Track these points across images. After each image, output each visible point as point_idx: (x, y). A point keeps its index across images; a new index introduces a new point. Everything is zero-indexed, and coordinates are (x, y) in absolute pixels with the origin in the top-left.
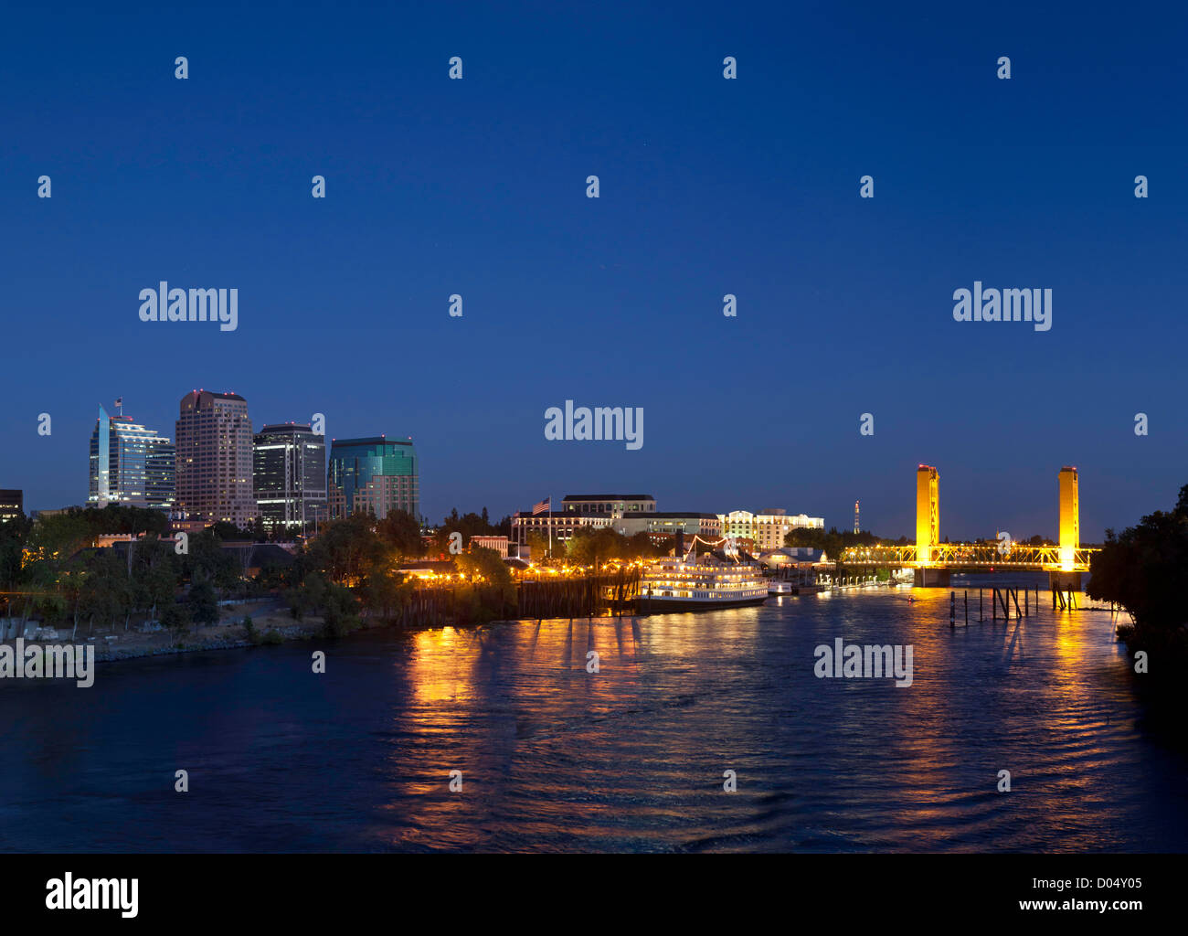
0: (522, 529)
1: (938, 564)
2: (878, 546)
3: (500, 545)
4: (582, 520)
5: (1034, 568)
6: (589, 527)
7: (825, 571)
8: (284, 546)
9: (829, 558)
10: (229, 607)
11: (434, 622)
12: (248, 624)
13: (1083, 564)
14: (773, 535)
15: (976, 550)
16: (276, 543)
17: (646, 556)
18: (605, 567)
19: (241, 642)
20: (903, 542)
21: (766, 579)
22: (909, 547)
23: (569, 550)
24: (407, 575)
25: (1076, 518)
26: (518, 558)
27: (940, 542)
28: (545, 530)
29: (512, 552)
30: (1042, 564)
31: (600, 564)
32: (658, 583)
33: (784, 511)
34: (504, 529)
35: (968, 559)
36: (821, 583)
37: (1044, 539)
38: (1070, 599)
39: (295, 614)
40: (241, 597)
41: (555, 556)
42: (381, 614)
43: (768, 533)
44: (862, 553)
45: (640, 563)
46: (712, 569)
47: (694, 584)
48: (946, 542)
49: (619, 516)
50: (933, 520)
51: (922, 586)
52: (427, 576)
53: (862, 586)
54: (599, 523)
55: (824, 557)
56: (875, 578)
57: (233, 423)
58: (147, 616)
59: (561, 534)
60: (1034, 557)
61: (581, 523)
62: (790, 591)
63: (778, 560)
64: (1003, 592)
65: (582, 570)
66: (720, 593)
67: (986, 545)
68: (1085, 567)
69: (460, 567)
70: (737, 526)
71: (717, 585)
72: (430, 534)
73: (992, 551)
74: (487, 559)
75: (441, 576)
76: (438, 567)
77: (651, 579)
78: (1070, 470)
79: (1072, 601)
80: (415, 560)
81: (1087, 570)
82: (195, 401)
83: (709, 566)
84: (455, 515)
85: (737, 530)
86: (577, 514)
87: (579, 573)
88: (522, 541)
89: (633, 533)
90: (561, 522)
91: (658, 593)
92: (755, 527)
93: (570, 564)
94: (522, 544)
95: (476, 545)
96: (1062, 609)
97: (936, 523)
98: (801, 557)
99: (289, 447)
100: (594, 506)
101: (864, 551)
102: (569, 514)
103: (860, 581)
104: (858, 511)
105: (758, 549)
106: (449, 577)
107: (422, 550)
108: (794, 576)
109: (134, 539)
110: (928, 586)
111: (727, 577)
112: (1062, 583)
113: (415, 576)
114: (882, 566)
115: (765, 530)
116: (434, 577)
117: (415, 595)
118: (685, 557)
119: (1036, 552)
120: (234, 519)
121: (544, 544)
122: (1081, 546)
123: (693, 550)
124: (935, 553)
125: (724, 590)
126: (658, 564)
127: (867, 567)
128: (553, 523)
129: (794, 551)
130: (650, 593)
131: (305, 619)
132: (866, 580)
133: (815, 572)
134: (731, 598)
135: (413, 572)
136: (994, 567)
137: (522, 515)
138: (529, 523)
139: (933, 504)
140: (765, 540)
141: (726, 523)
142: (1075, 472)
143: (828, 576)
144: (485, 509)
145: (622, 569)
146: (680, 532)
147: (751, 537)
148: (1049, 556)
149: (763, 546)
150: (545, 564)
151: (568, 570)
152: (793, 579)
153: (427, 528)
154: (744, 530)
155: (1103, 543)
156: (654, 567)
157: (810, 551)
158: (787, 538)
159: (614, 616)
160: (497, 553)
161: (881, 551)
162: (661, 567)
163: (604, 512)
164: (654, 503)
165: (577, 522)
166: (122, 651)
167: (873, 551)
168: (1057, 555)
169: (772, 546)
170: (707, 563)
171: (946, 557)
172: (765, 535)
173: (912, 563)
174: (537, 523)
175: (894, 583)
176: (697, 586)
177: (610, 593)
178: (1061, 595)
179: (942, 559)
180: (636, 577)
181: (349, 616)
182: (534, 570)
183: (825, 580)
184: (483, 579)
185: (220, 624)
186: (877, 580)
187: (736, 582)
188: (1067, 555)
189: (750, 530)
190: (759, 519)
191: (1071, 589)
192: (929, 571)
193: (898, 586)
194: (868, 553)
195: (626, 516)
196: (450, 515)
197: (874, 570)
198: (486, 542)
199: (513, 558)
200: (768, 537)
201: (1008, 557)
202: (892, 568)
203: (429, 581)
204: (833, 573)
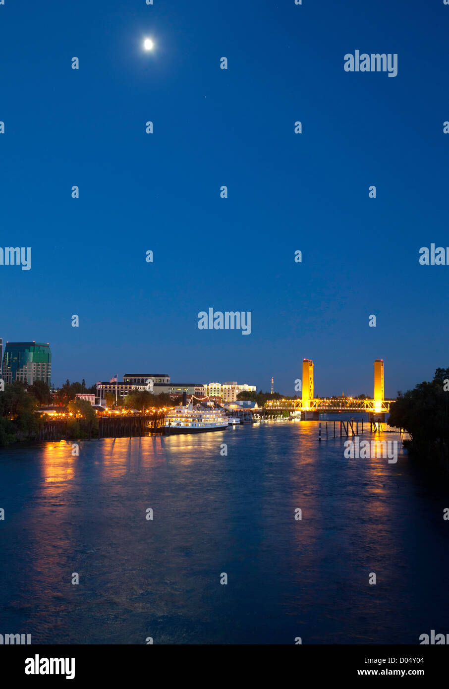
0: (102, 391)
1: (313, 409)
2: (283, 400)
3: (91, 399)
4: (133, 387)
5: (361, 411)
6: (137, 390)
7: (257, 412)
9: (259, 406)
11: (56, 438)
13: (386, 409)
14: (231, 395)
15: (332, 402)
17: (168, 406)
18: (147, 411)
20: (295, 398)
21: (227, 417)
22: (298, 400)
23: (126, 402)
24: (42, 413)
25: (383, 385)
26: (100, 405)
27: (314, 398)
28: (114, 391)
29: (97, 402)
30: (365, 409)
31: (145, 410)
32: (174, 419)
33: (236, 383)
34: (93, 391)
35: (328, 406)
36: (255, 418)
37: (366, 396)
38: (379, 426)
41: (118, 405)
42: (27, 434)
43: (229, 393)
44: (275, 403)
45: (165, 409)
46: (200, 412)
47: (191, 420)
48: (317, 398)
49: (151, 385)
50: (310, 387)
51: (304, 420)
52: (53, 414)
53: (275, 420)
54: (141, 388)
55: (256, 406)
56: (282, 416)
59: (122, 394)
60: (359, 406)
61: (132, 388)
62: (239, 422)
63: (233, 407)
64: (346, 423)
66: (204, 424)
67: (337, 399)
68: (386, 410)
69: (70, 409)
70: (213, 390)
71: (203, 420)
72: (55, 392)
73: (340, 402)
74: (84, 405)
75: (60, 414)
76: (58, 410)
77: (170, 417)
78: (379, 361)
79: (380, 427)
80: (47, 406)
81: (388, 412)
83: (199, 410)
84: (68, 383)
85: (213, 392)
86: (131, 383)
87: (131, 413)
88: (102, 397)
89: (158, 394)
90: (122, 388)
91: (174, 424)
92: (222, 391)
93: (126, 409)
94: (102, 398)
95: (78, 399)
96: (375, 432)
97: (312, 388)
98: (245, 406)
100: (139, 380)
101: (276, 402)
102: (126, 383)
103: (274, 417)
104: (273, 382)
105: (224, 402)
106: (64, 415)
107: (50, 402)
108: (241, 415)
110: (308, 420)
111: (208, 416)
112: (375, 419)
113: (46, 414)
114: (285, 410)
115: (227, 393)
116: (56, 415)
117: (46, 424)
118: (187, 406)
119: (362, 403)
121: (113, 399)
122: (385, 400)
123: (191, 402)
124: (312, 403)
125: (207, 422)
126: (174, 410)
127: (278, 410)
128: (118, 388)
129: (241, 403)
130: (170, 424)
132: (278, 416)
133: (252, 413)
134: (210, 427)
135: (45, 412)
136: (341, 410)
137: (103, 384)
138: (106, 387)
139: (311, 378)
140: (227, 397)
141: (208, 389)
142: (382, 362)
143: (258, 415)
144: (84, 380)
145: (156, 412)
146: (185, 393)
147: (220, 396)
148: (369, 405)
149: (226, 400)
150: (113, 408)
151: (125, 412)
152: (240, 417)
153: (54, 389)
154: (216, 392)
155: (396, 398)
156: (172, 411)
157: (249, 403)
158: (238, 396)
159: (152, 435)
160: (89, 403)
161: (284, 402)
162: (176, 411)
163: (143, 383)
164: (169, 379)
165: (130, 388)
167: (281, 402)
168: (372, 404)
169: (231, 400)
170: (198, 409)
171: (317, 405)
172: (227, 395)
173: (300, 408)
174: (110, 387)
175: (291, 419)
176: (193, 421)
177: (150, 425)
178: (374, 424)
179: (315, 406)
180: (163, 416)
181: (10, 435)
182: (108, 411)
183: (257, 417)
184: (82, 416)
186: (283, 417)
187: (213, 418)
188: (378, 405)
189: (220, 392)
190: (224, 386)
191: (379, 421)
192: (309, 412)
193: (293, 420)
194: (278, 404)
195: (155, 385)
196: (65, 383)
197: (281, 412)
198: (84, 397)
199: (97, 405)
200: (229, 396)
201: (348, 405)
202: (290, 411)
203: (54, 417)
204: (261, 414)
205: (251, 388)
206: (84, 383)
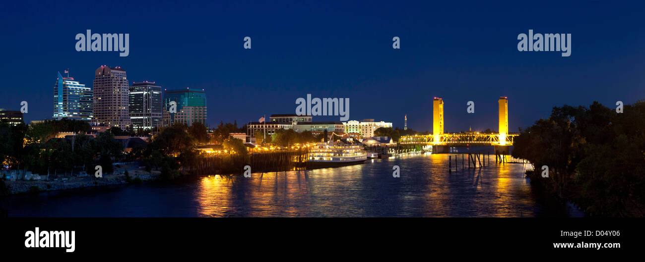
0: (252, 130)
1: (444, 143)
2: (416, 136)
3: (242, 137)
4: (279, 126)
5: (487, 144)
6: (282, 129)
7: (392, 147)
8: (143, 138)
9: (394, 141)
10: (118, 166)
11: (211, 172)
12: (126, 173)
13: (510, 142)
14: (368, 131)
15: (460, 136)
16: (139, 137)
17: (311, 142)
18: (293, 147)
19: (123, 182)
20: (427, 133)
21: (366, 151)
22: (430, 135)
23: (273, 139)
24: (201, 151)
25: (507, 121)
26: (251, 143)
27: (444, 133)
28: (263, 130)
29: (248, 140)
30: (491, 142)
31: (290, 146)
32: (317, 154)
33: (373, 120)
34: (244, 130)
35: (457, 140)
36: (390, 153)
37: (492, 130)
38: (504, 158)
39: (148, 169)
40: (123, 161)
41: (267, 142)
42: (189, 169)
43: (366, 130)
44: (409, 139)
45: (308, 145)
46: (341, 147)
47: (333, 154)
48: (447, 133)
49: (295, 124)
50: (441, 123)
51: (436, 153)
52: (210, 151)
53: (409, 154)
54: (287, 127)
55: (391, 141)
56: (414, 150)
57: (120, 81)
58: (81, 170)
59: (270, 132)
60: (487, 139)
61: (279, 127)
62: (377, 157)
63: (371, 142)
65: (279, 148)
66: (345, 158)
67: (465, 134)
69: (225, 147)
70: (352, 127)
71: (343, 154)
72: (211, 132)
73: (468, 137)
74: (237, 143)
75: (216, 151)
76: (215, 147)
77: (314, 152)
78: (504, 99)
79: (505, 159)
80: (204, 144)
81: (512, 145)
82: (102, 71)
83: (339, 146)
84: (222, 124)
85: (352, 129)
86: (277, 123)
87: (278, 149)
88: (252, 135)
89: (302, 132)
90: (269, 127)
91: (317, 159)
92: (360, 128)
93: (274, 145)
94: (252, 137)
95: (232, 137)
96: (500, 163)
97: (442, 124)
98: (382, 141)
99: (145, 93)
100: (284, 119)
101: (410, 138)
102: (273, 123)
103: (408, 151)
104: (406, 119)
105: (362, 138)
106: (220, 152)
107: (208, 140)
108: (379, 150)
109: (75, 134)
110: (438, 153)
111: (348, 151)
112: (500, 151)
113: (204, 151)
114: (418, 144)
116: (213, 152)
117: (205, 160)
118: (328, 142)
119: (488, 137)
120: (120, 126)
121: (262, 137)
122: (509, 134)
123: (332, 139)
124: (442, 138)
126: (316, 146)
127: (410, 145)
128: (266, 127)
129: (379, 138)
130: (313, 158)
131: (153, 172)
132: (411, 151)
133: (388, 147)
134: (350, 160)
135: (203, 149)
136: (469, 144)
137: (252, 123)
138: (255, 127)
139: (441, 115)
141: (347, 126)
142: (506, 99)
143: (393, 149)
144: (235, 121)
145: (300, 148)
146: (326, 131)
147: (358, 132)
148: (494, 138)
149: (364, 136)
150: (262, 145)
151: (273, 148)
152: (378, 151)
153: (210, 129)
154: (355, 129)
155: (519, 132)
156: (315, 147)
157: (386, 138)
158: (375, 132)
159: (296, 170)
160: (242, 140)
161: (417, 138)
162: (318, 147)
163: (289, 122)
164: (311, 118)
165: (277, 127)
166: (69, 185)
167: (414, 138)
168: (498, 138)
169: (368, 136)
170: (338, 145)
171: (447, 139)
172: (365, 131)
173: (431, 143)
174: (259, 127)
175: (423, 152)
176: (334, 155)
177: (295, 159)
178: (500, 156)
179: (445, 141)
180: (306, 151)
181: (174, 170)
182: (258, 148)
183: (392, 151)
184: (235, 152)
185: (114, 173)
186: (416, 151)
187: (353, 153)
188: (502, 137)
189: (358, 129)
190: (362, 124)
191: (504, 154)
192: (439, 146)
193: (425, 153)
194: (411, 139)
195: (299, 123)
196: (220, 124)
197: (414, 146)
198: (236, 136)
199: (248, 143)
200: (366, 132)
201: (475, 139)
202: (422, 145)
203: (211, 154)
204: (396, 148)
205: (388, 125)
206: (236, 124)
